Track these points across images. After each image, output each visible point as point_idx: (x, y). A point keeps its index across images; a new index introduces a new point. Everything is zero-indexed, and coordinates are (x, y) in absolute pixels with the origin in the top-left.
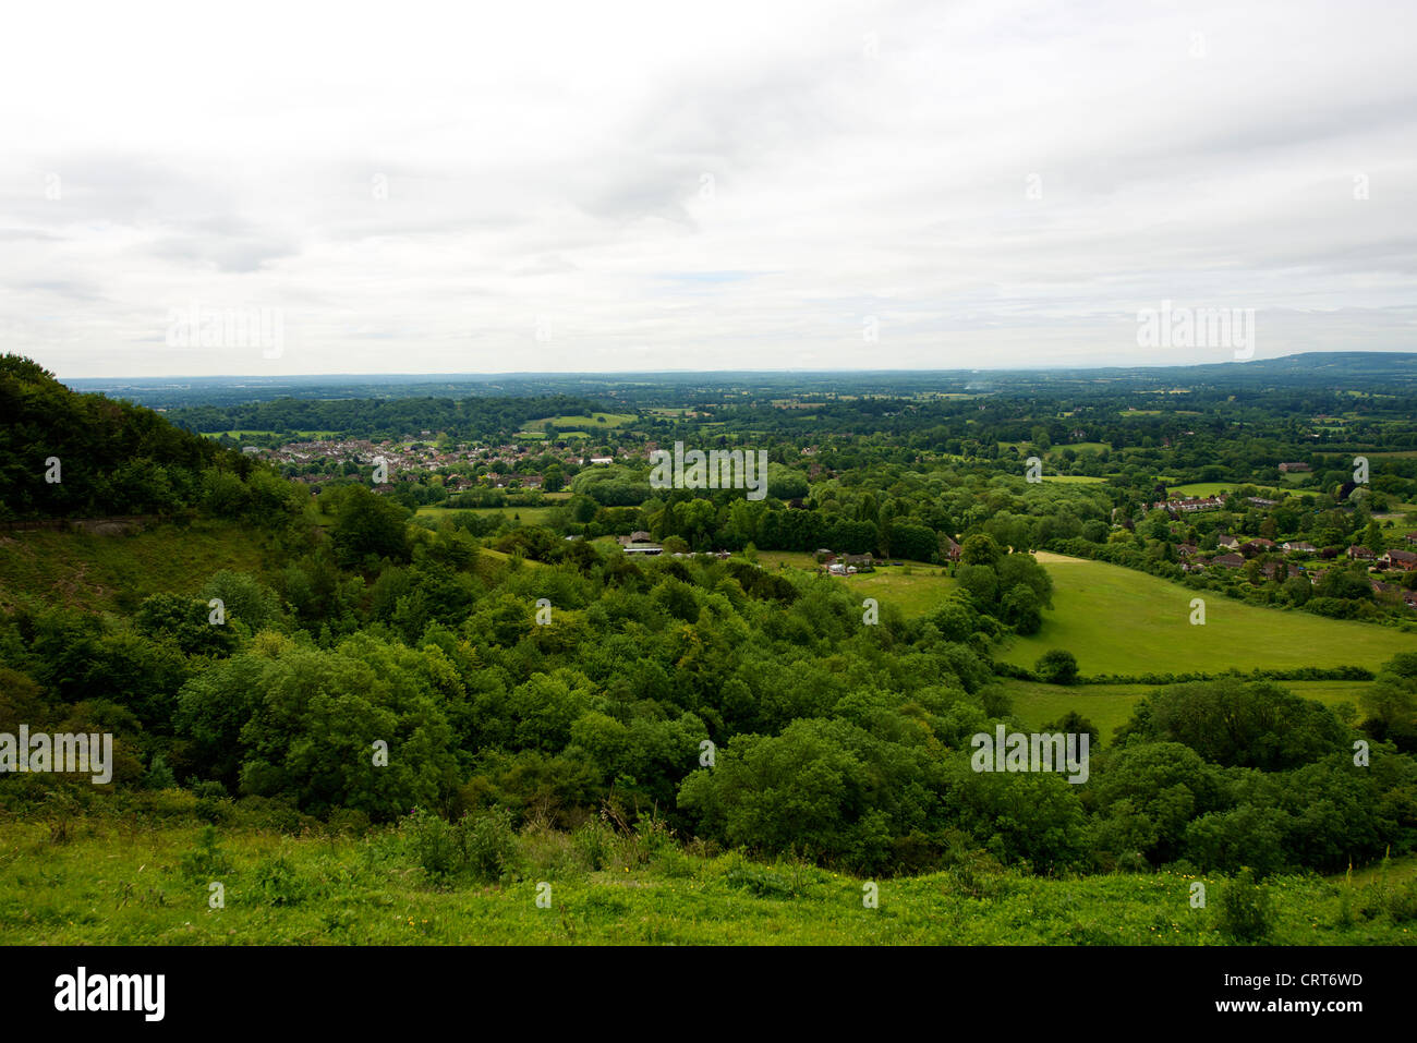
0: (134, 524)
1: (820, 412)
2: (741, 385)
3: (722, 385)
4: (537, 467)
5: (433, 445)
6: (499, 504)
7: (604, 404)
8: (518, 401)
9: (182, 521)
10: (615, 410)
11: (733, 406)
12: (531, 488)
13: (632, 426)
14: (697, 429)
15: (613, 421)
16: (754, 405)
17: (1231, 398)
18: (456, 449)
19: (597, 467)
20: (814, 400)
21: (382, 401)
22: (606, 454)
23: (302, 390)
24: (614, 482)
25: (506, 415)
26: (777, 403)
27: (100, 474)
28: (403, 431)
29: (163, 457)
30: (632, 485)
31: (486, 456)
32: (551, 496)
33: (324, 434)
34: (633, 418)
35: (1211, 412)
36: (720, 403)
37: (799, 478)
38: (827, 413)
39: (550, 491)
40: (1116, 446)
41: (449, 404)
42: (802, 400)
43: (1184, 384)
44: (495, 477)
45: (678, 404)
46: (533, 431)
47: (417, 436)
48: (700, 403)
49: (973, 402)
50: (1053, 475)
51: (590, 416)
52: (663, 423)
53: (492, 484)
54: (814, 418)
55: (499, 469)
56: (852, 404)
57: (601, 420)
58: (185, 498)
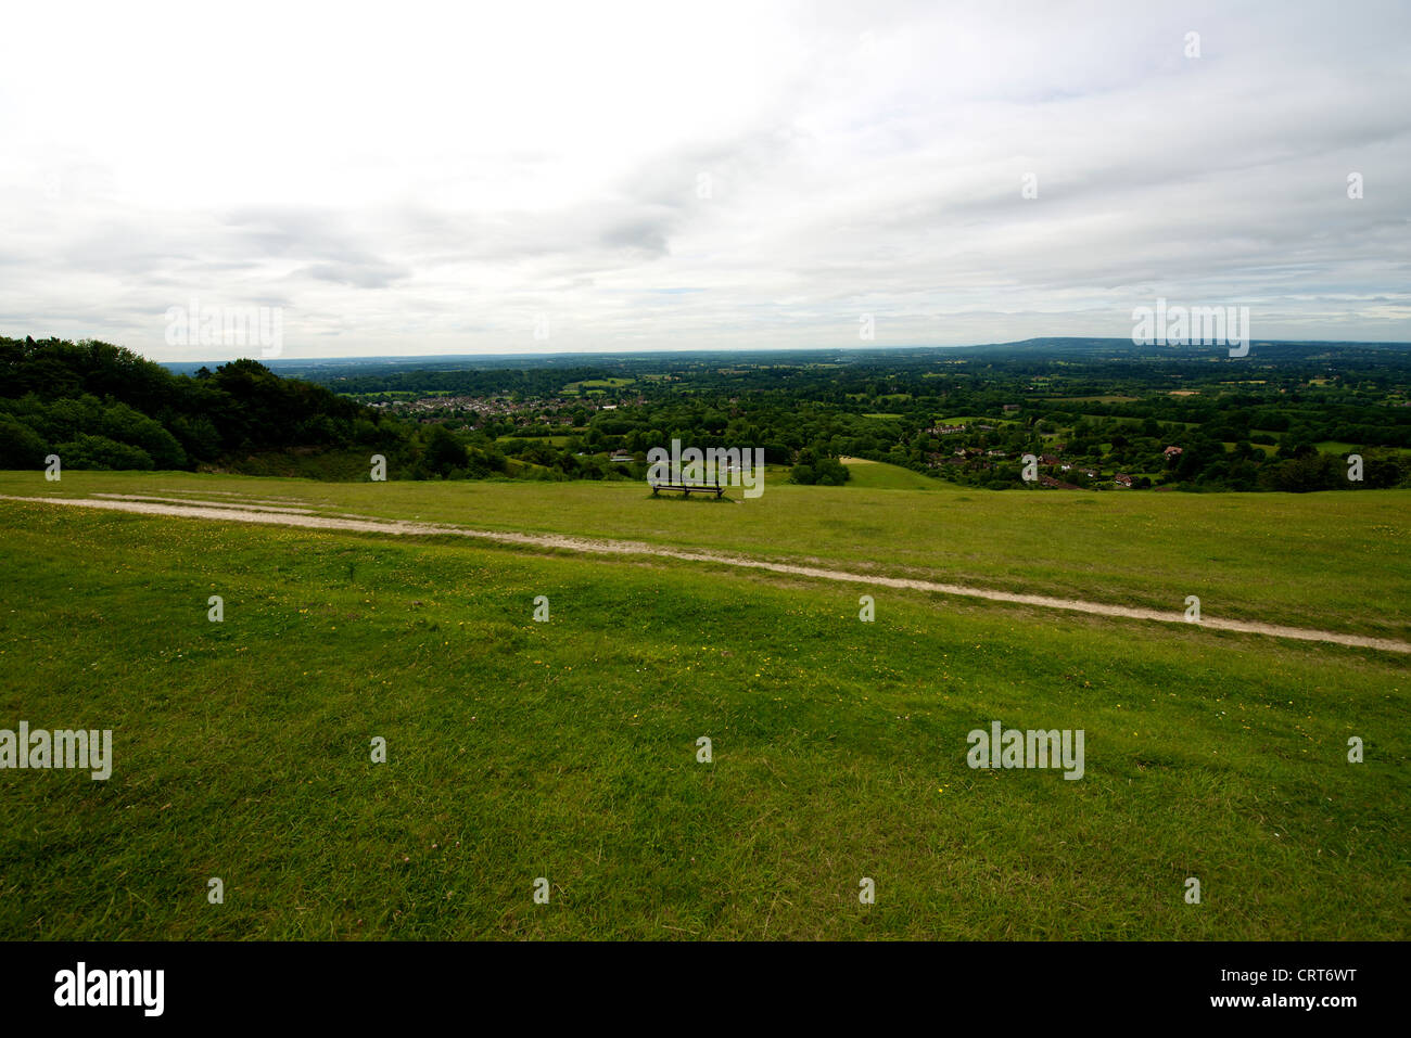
1: (745, 376)
2: (700, 360)
3: (689, 360)
4: (571, 412)
5: (510, 398)
6: (546, 434)
7: (616, 373)
8: (563, 371)
10: (621, 376)
11: (695, 373)
12: (566, 424)
13: (631, 386)
14: (671, 387)
15: (620, 383)
16: (707, 372)
17: (989, 366)
18: (523, 402)
19: (607, 411)
20: (744, 368)
21: (478, 372)
22: (613, 404)
23: (430, 365)
24: (614, 420)
25: (554, 380)
26: (721, 371)
28: (492, 390)
29: (331, 413)
30: (625, 422)
31: (541, 405)
32: (577, 429)
33: (443, 392)
34: (633, 381)
35: (976, 375)
36: (686, 371)
38: (750, 377)
39: (577, 426)
40: (915, 396)
41: (520, 374)
42: (736, 369)
43: (964, 357)
44: (545, 418)
45: (661, 372)
46: (571, 390)
47: (500, 393)
48: (674, 371)
49: (837, 370)
50: (874, 413)
51: (606, 380)
52: (650, 384)
53: (543, 422)
54: (741, 380)
55: (548, 413)
56: (765, 371)
57: (613, 382)
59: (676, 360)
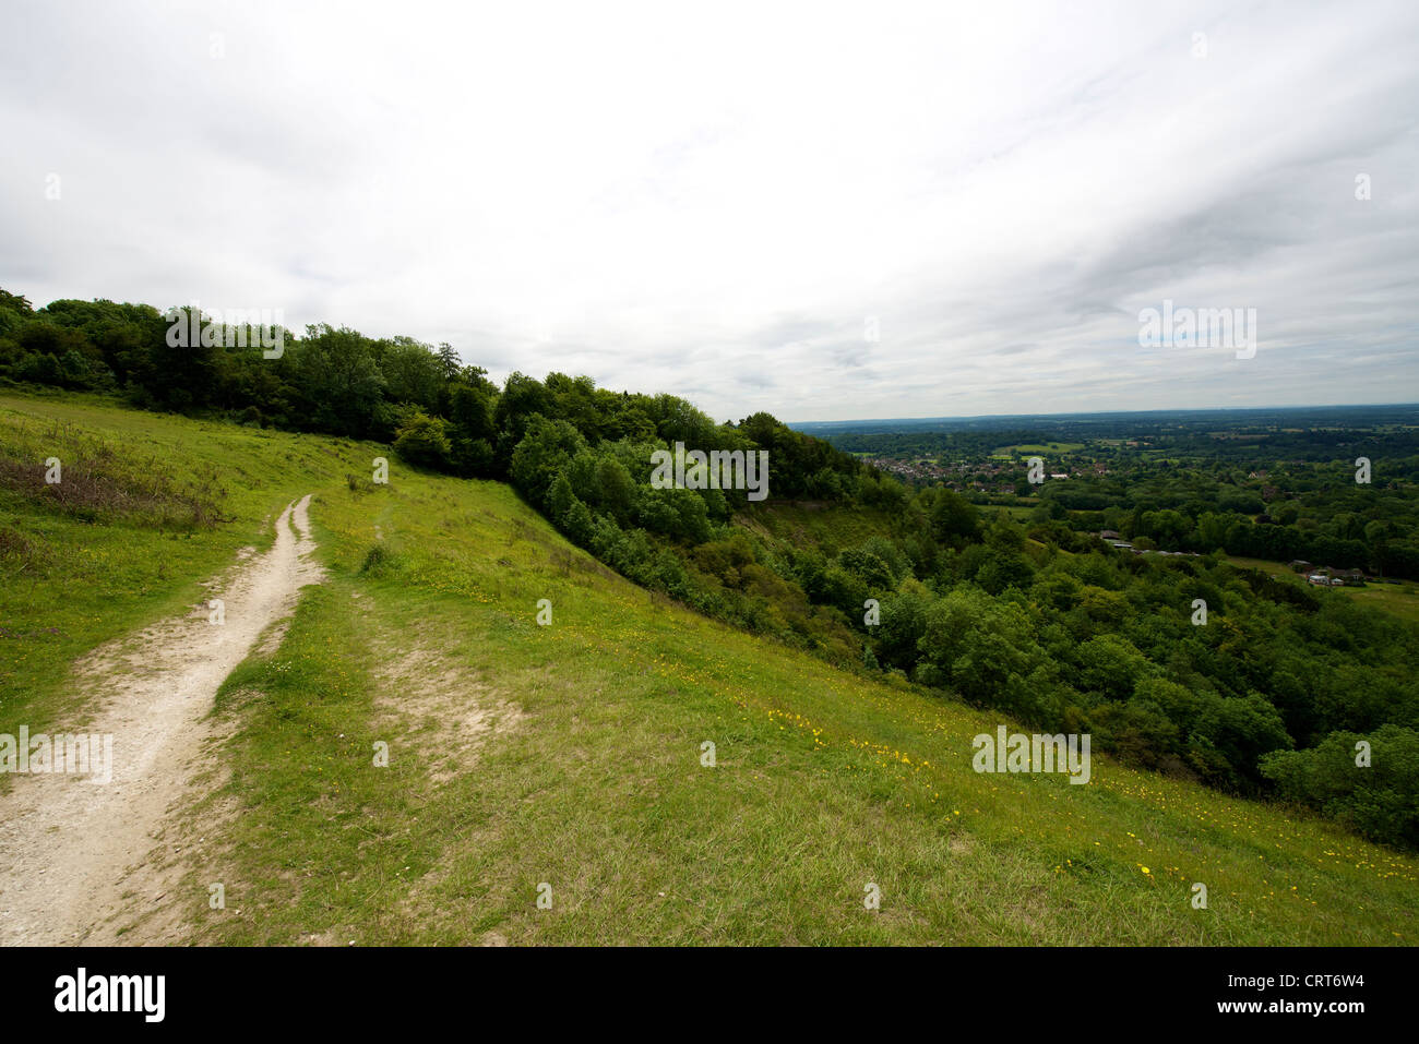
0: (824, 505)
1: (1262, 443)
2: (1175, 421)
3: (1157, 421)
4: (1009, 479)
5: (934, 462)
6: (985, 503)
7: (1056, 436)
8: (991, 434)
9: (848, 505)
10: (1065, 441)
11: (1170, 437)
12: (1008, 493)
13: (1080, 451)
14: (1138, 455)
15: (1063, 448)
16: (1191, 436)
18: (950, 466)
19: (1057, 480)
20: (1254, 432)
21: (901, 435)
22: (1062, 472)
24: (1076, 493)
25: (982, 444)
26: (1214, 435)
27: (809, 476)
28: (914, 453)
29: (836, 468)
30: (1090, 495)
31: (971, 470)
32: (1023, 499)
33: (868, 454)
34: (1082, 446)
36: (1158, 435)
37: (1254, 497)
38: (1270, 443)
39: (1021, 495)
41: (943, 437)
42: (1241, 433)
44: (979, 484)
45: (1118, 436)
46: (1002, 455)
47: (923, 456)
48: (1139, 435)
51: (1044, 445)
52: (1107, 450)
53: (978, 489)
54: (1256, 447)
55: (981, 479)
56: (1299, 436)
57: (1054, 447)
58: (848, 491)
59: (1139, 422)
